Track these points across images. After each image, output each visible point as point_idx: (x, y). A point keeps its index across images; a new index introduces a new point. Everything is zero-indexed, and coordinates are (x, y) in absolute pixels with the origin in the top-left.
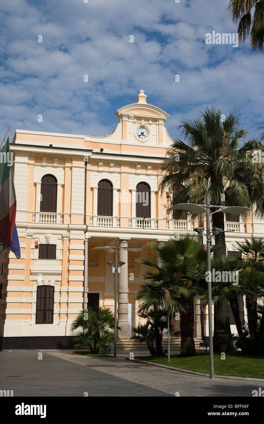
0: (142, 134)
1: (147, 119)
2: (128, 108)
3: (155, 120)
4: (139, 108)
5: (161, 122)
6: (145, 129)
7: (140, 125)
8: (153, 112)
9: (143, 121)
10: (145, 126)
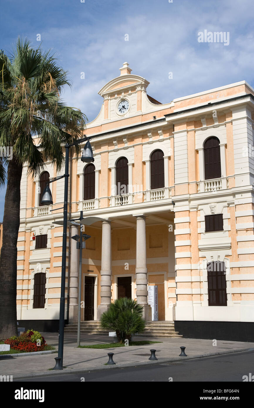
0: (123, 107)
1: (126, 90)
2: (108, 86)
3: (133, 89)
4: (119, 82)
5: (139, 88)
6: (126, 101)
7: (120, 99)
8: (132, 81)
9: (123, 94)
10: (126, 98)
